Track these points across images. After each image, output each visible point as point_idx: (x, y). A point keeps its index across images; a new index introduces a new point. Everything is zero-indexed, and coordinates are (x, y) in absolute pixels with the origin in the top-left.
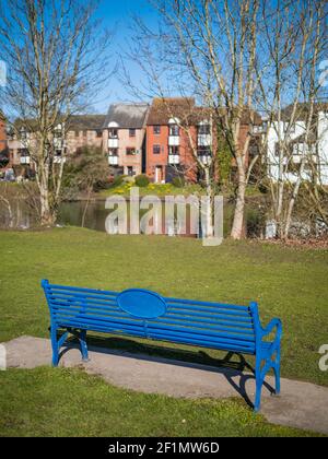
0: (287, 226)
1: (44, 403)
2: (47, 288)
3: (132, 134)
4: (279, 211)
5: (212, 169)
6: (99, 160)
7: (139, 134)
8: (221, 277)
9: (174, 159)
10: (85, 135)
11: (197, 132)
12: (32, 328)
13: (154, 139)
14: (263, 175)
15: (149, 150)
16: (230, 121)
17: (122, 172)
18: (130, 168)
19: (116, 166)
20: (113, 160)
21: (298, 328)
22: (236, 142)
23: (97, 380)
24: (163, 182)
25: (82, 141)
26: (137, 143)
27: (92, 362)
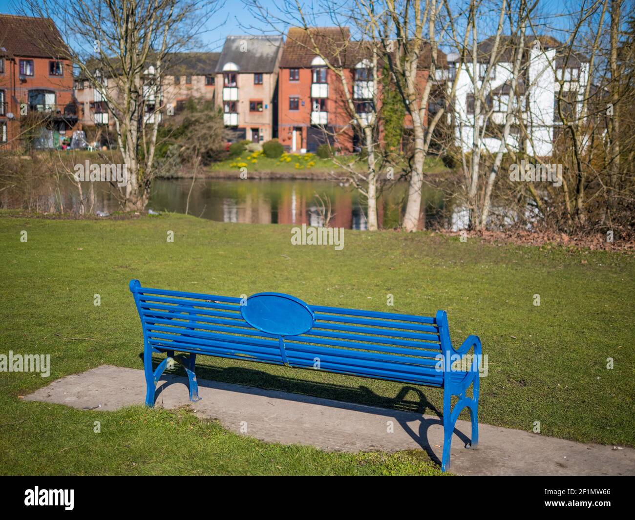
0: (486, 213)
1: (135, 459)
2: (139, 293)
3: (258, 81)
4: (473, 191)
5: (375, 129)
6: (210, 119)
7: (268, 80)
8: (389, 284)
9: (319, 118)
10: (189, 82)
11: (353, 79)
12: (115, 354)
13: (290, 89)
14: (451, 138)
15: (284, 105)
16: (403, 60)
17: (243, 136)
18: (255, 131)
19: (235, 128)
20: (231, 119)
21: (502, 354)
22: (411, 89)
23: (213, 426)
24: (304, 151)
25: (184, 92)
26: (265, 94)
27: (205, 401)
